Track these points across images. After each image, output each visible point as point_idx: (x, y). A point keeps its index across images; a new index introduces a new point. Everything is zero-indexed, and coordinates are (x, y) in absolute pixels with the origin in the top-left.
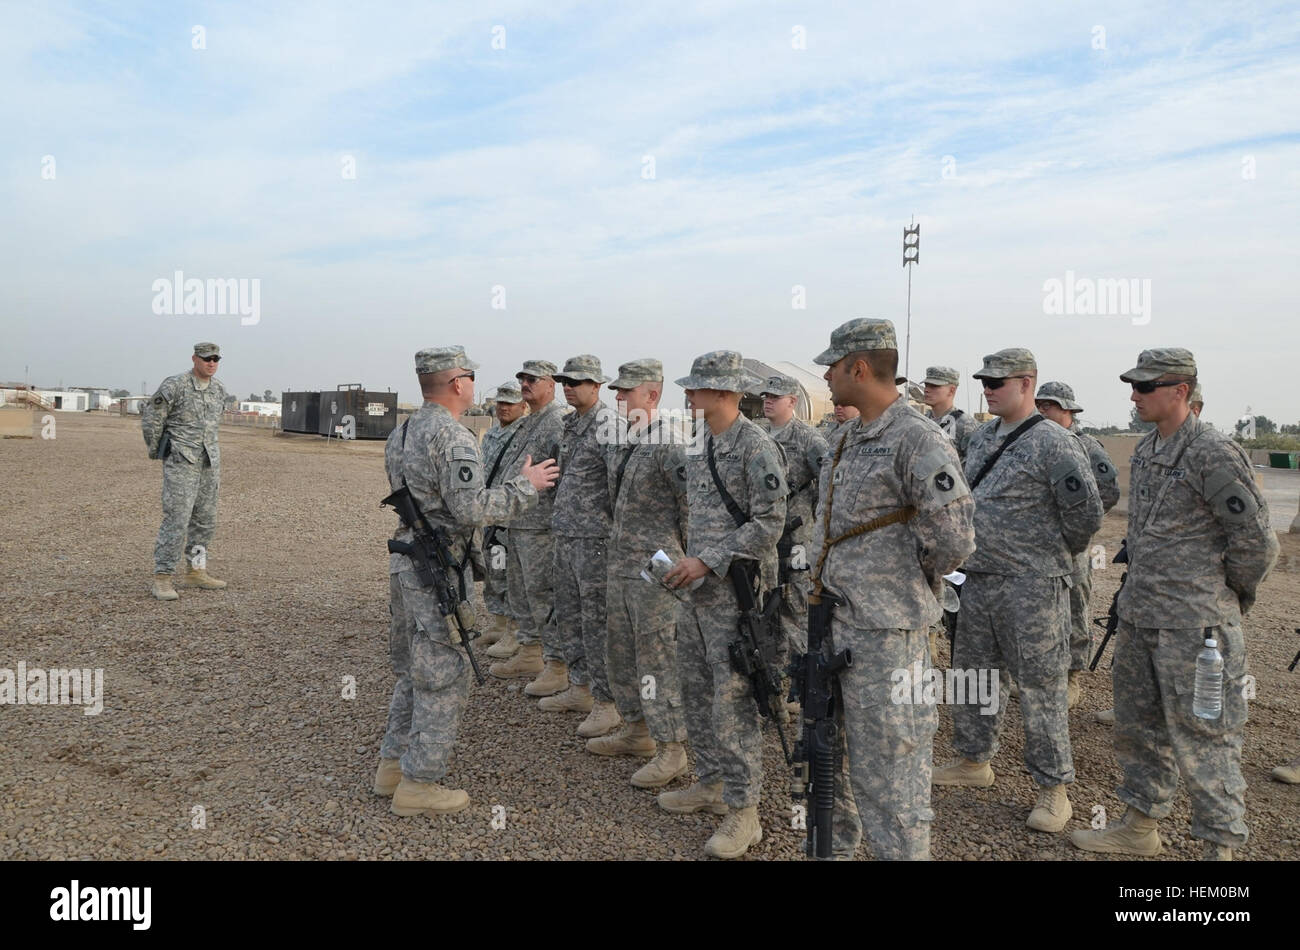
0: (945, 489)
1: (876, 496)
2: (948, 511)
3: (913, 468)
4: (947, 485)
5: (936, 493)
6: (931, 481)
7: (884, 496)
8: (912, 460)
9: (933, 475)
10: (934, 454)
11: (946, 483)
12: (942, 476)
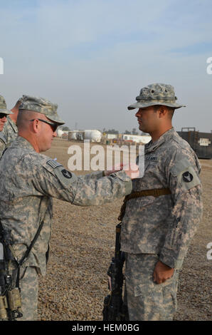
0: (188, 181)
1: (150, 183)
2: (190, 193)
3: (171, 170)
4: (189, 179)
5: (184, 184)
6: (180, 177)
7: (155, 183)
8: (170, 165)
9: (182, 173)
10: (182, 162)
11: (188, 178)
12: (186, 174)
